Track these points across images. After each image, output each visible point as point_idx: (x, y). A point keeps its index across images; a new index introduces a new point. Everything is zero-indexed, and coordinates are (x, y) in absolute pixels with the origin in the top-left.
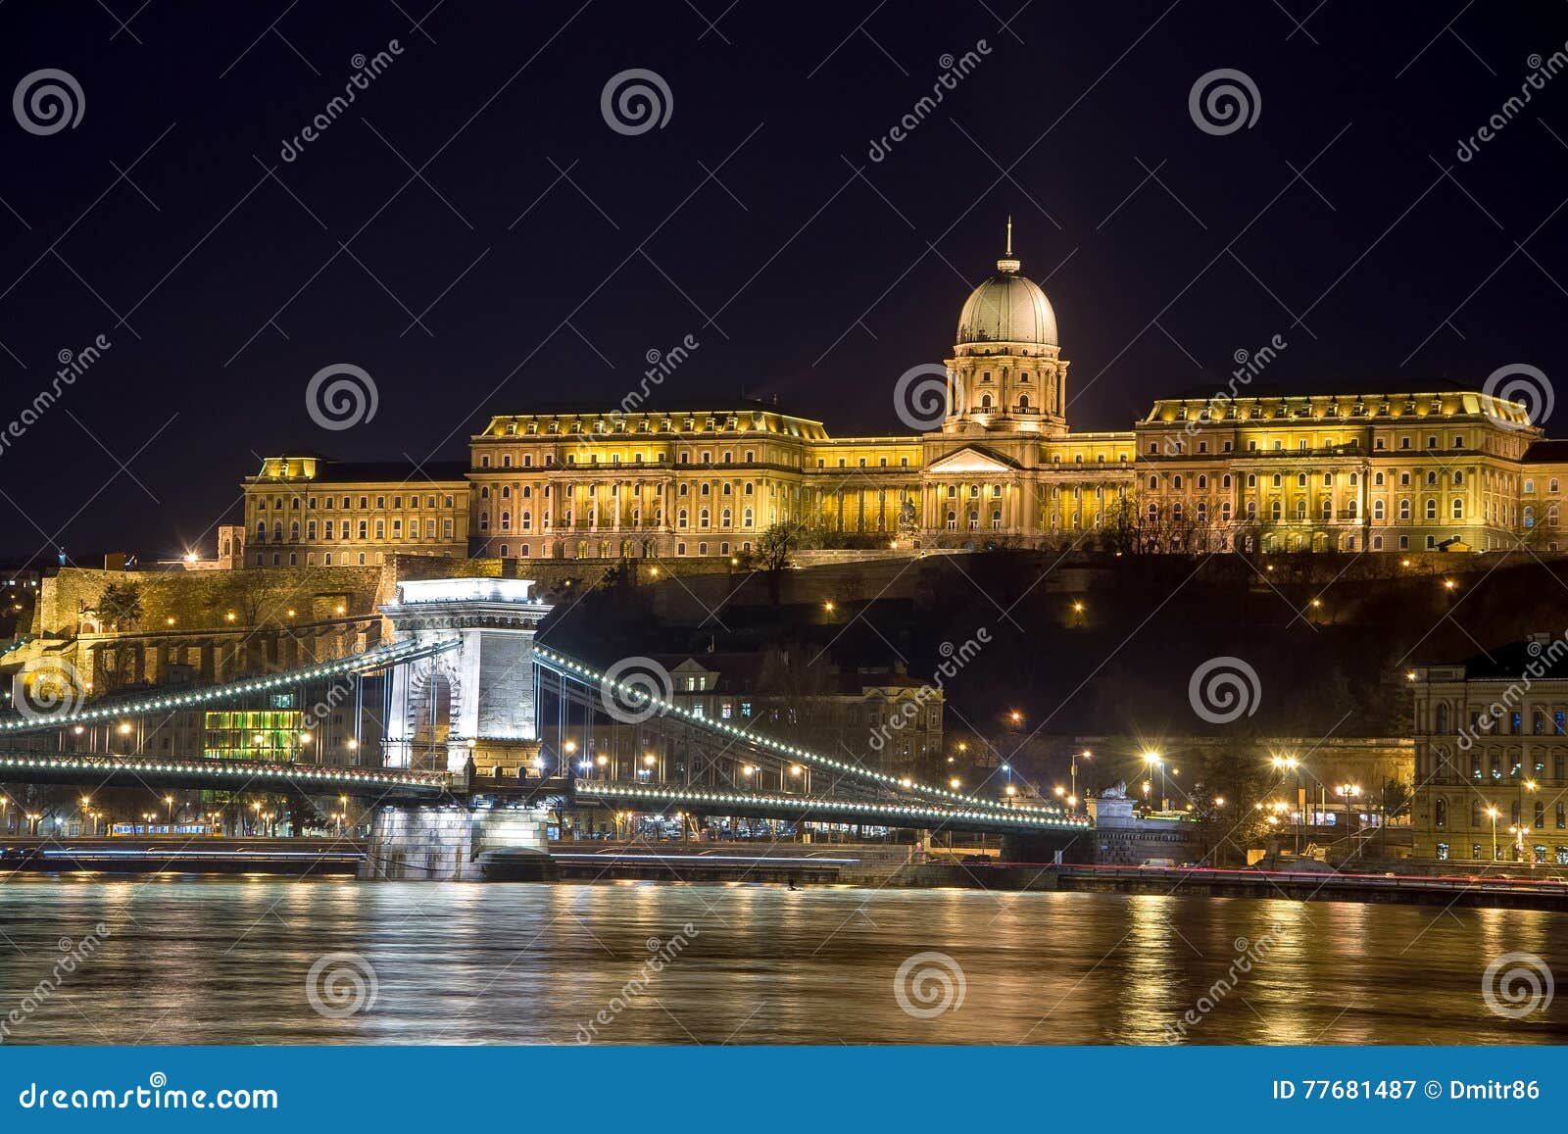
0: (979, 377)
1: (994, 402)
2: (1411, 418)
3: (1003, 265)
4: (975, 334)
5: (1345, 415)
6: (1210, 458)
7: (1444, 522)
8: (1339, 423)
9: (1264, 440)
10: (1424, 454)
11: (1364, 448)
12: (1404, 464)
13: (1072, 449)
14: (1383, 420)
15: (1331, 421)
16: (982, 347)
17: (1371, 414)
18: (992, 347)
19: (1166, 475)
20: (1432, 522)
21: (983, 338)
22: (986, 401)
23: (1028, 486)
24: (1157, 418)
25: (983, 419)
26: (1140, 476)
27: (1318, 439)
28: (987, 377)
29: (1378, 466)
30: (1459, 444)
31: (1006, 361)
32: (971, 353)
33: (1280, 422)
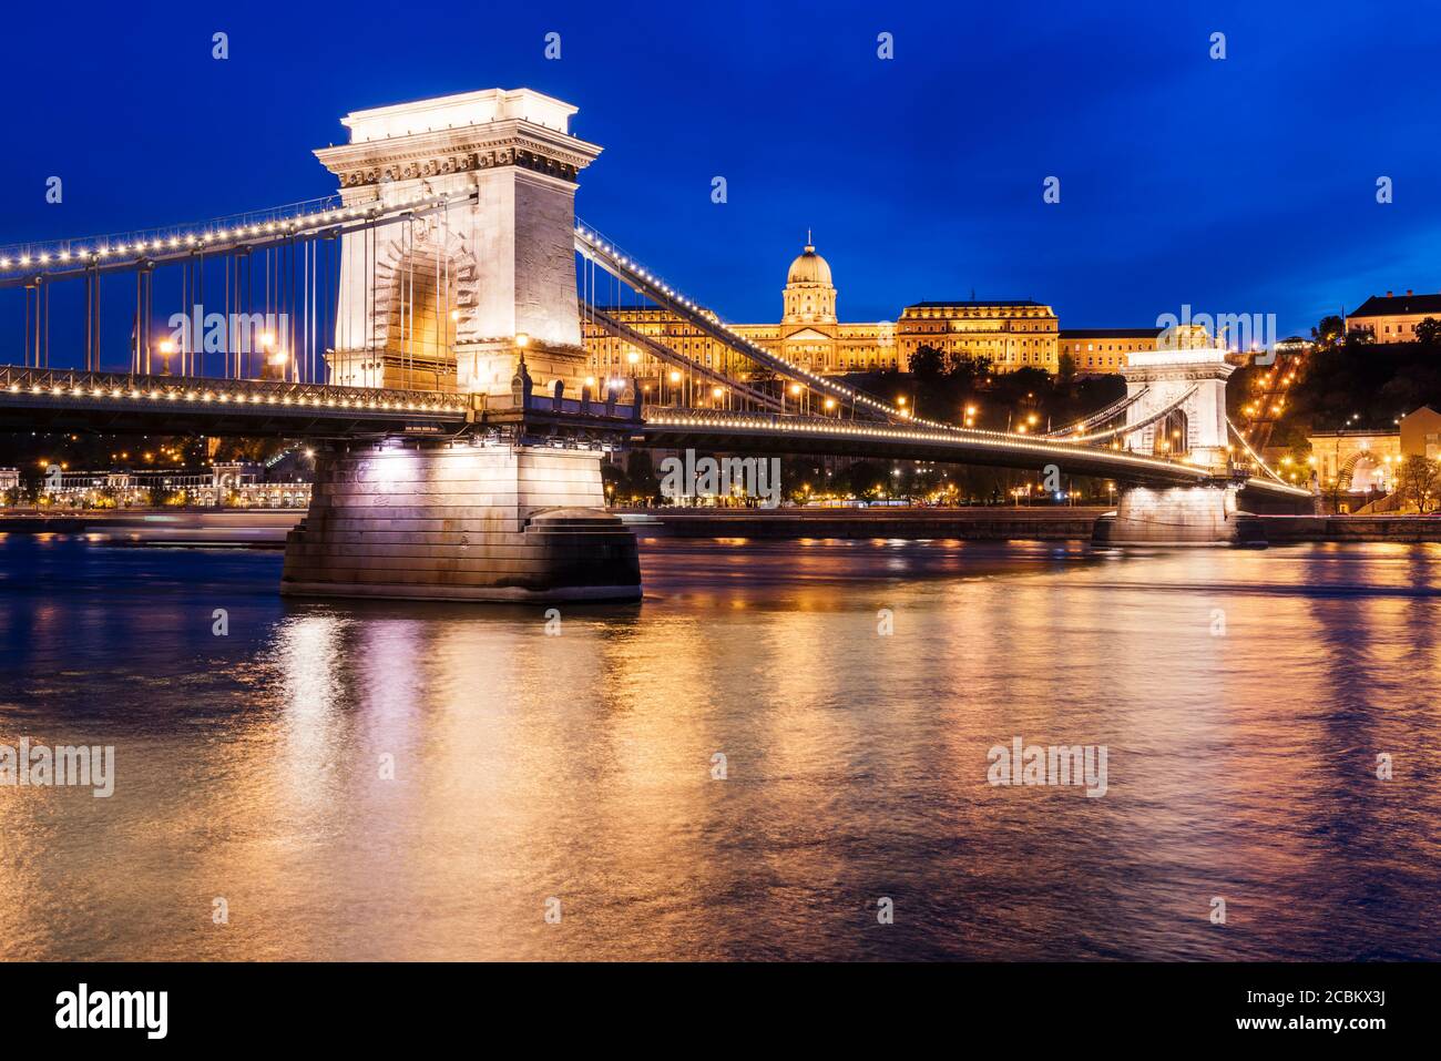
0: (804, 298)
1: (812, 309)
2: (1024, 317)
3: (807, 249)
4: (803, 279)
5: (995, 315)
6: (935, 333)
7: (1042, 362)
8: (992, 318)
9: (960, 325)
10: (1033, 332)
11: (1006, 329)
12: (1024, 337)
13: (847, 330)
14: (1013, 318)
15: (990, 318)
16: (806, 284)
17: (1008, 315)
18: (811, 284)
19: (914, 341)
20: (1037, 362)
21: (806, 280)
22: (809, 309)
23: (834, 346)
24: (908, 315)
25: (811, 316)
26: (903, 341)
27: (985, 325)
28: (809, 298)
29: (1012, 337)
30: (1048, 328)
31: (818, 291)
32: (801, 287)
33: (966, 318)
